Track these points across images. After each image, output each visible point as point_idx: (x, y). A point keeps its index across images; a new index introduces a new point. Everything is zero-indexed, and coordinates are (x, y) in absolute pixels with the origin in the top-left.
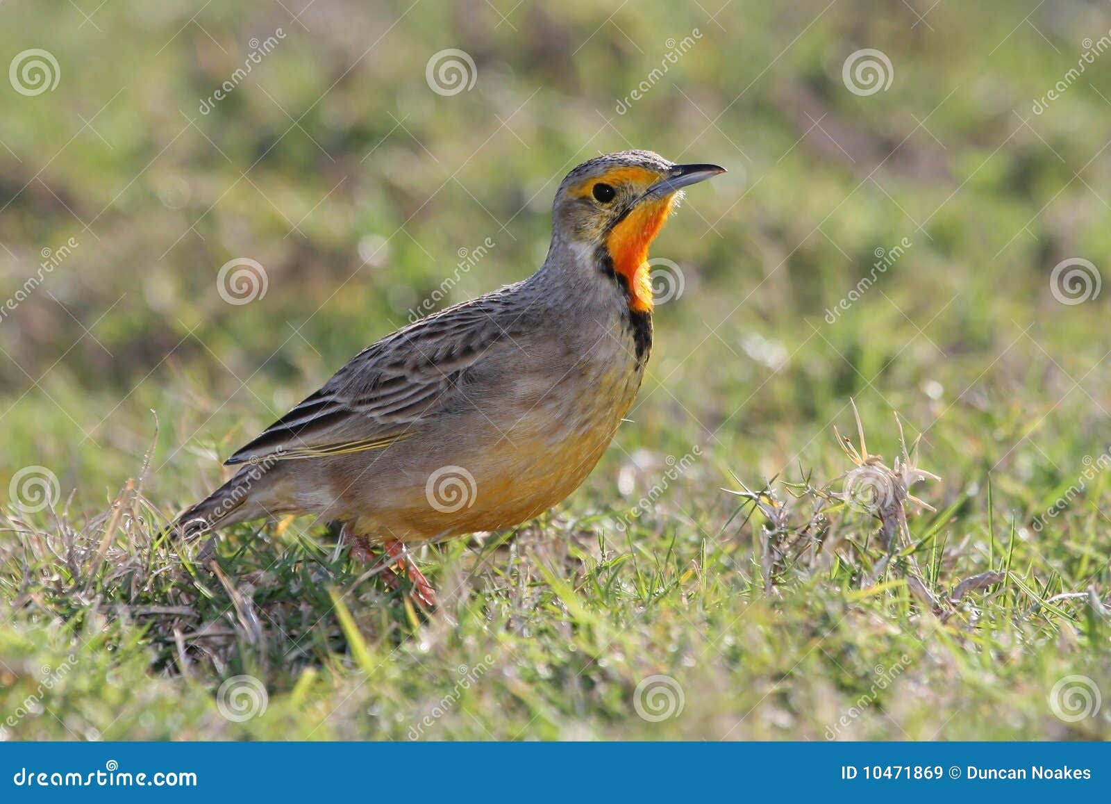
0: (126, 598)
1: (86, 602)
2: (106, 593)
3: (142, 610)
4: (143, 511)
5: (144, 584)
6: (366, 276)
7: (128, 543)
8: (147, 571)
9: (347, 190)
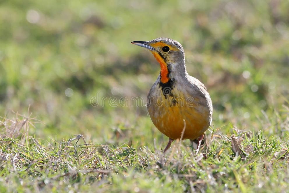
0: (177, 172)
1: (165, 174)
2: (171, 171)
3: (181, 176)
4: (181, 148)
5: (182, 168)
6: (245, 81)
7: (177, 157)
8: (182, 165)
9: (239, 58)
